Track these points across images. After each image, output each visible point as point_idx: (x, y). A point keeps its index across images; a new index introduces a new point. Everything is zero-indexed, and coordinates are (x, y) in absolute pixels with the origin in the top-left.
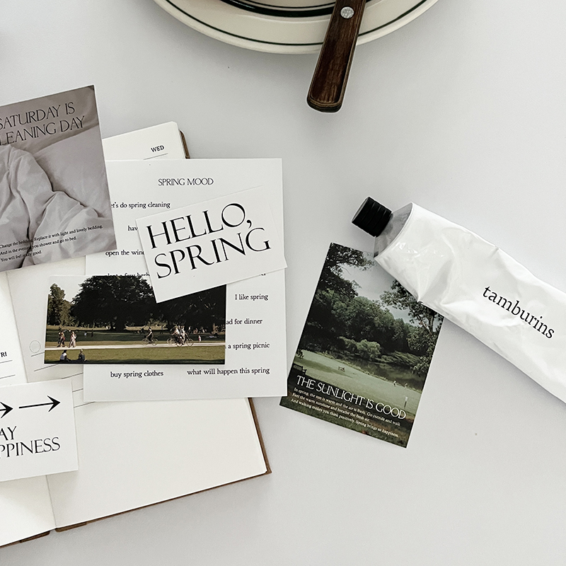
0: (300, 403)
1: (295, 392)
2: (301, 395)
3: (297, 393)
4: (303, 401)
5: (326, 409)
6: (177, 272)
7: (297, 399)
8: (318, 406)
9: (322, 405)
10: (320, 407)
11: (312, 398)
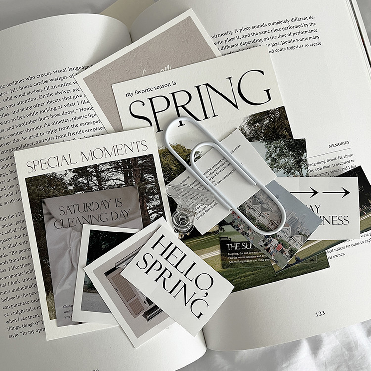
0: (235, 262)
1: (229, 256)
2: (234, 256)
3: (231, 256)
4: (237, 260)
5: (254, 258)
6: (147, 273)
7: (232, 260)
8: (248, 259)
9: (250, 257)
10: (250, 259)
11: (242, 255)
